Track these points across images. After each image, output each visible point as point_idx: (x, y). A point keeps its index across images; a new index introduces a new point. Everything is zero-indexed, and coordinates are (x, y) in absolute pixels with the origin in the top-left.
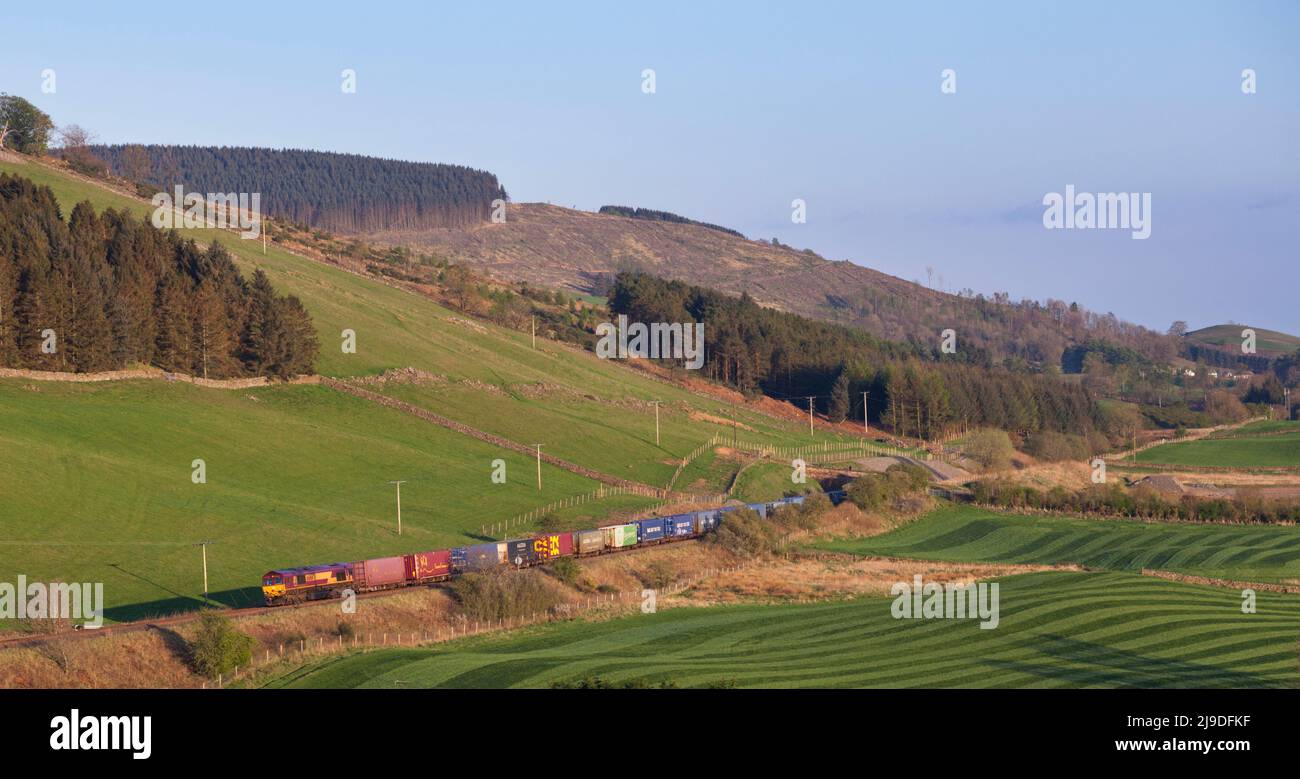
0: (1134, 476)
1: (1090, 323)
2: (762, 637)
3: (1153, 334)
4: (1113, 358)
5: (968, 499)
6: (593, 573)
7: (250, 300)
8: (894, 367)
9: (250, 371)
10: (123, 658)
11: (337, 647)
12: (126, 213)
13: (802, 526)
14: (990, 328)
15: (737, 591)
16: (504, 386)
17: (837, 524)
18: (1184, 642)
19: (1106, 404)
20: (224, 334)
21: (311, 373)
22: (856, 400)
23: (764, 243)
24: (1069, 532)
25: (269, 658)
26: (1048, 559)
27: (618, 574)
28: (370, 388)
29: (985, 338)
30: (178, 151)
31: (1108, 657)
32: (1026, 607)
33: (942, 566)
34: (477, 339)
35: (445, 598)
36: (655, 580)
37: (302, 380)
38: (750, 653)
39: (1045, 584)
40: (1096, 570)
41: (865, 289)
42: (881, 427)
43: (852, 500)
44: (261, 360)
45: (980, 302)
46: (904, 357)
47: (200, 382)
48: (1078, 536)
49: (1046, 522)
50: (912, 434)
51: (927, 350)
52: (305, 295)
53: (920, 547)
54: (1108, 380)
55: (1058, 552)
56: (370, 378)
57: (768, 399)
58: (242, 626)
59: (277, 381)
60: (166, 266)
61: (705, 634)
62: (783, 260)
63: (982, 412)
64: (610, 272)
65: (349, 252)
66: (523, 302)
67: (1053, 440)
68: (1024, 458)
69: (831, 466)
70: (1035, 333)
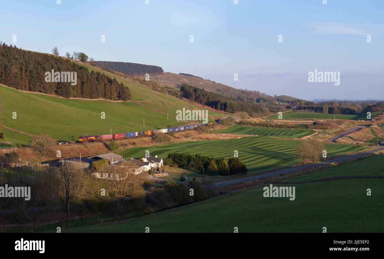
0: (268, 120)
1: (261, 95)
2: (205, 146)
3: (271, 97)
4: (264, 100)
5: (240, 124)
6: (176, 135)
7: (120, 87)
8: (228, 101)
9: (119, 99)
10: (97, 147)
11: (133, 146)
12: (100, 72)
13: (212, 128)
14: (244, 95)
15: (201, 138)
16: (162, 103)
17: (218, 127)
18: (275, 148)
19: (263, 108)
20: (116, 93)
21: (130, 100)
22: (221, 107)
23: (206, 80)
24: (257, 129)
25: (121, 148)
26: (253, 134)
27: (180, 135)
28: (139, 102)
29: (243, 97)
30: (109, 62)
31: (263, 151)
32: (249, 142)
33: (235, 135)
34: (157, 95)
35: (151, 138)
36: (187, 136)
37: (128, 101)
38: (203, 149)
39: (253, 138)
40: (261, 136)
41: (223, 88)
42: (226, 111)
43: (221, 124)
44: (121, 97)
45: (242, 91)
46: (230, 100)
47: (111, 101)
48: (259, 130)
49: (253, 128)
50: (231, 112)
51: (233, 98)
52: (129, 87)
53: (232, 132)
54: (264, 104)
55: (255, 133)
56: (140, 101)
57: (206, 106)
58: (117, 142)
59: (124, 101)
60: (106, 81)
61: (195, 146)
62: (210, 83)
63: (242, 109)
64: (181, 84)
65: (137, 80)
66: (166, 89)
67: (254, 114)
68: (249, 117)
69: (217, 118)
70: (252, 96)
